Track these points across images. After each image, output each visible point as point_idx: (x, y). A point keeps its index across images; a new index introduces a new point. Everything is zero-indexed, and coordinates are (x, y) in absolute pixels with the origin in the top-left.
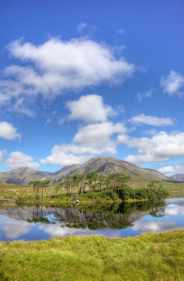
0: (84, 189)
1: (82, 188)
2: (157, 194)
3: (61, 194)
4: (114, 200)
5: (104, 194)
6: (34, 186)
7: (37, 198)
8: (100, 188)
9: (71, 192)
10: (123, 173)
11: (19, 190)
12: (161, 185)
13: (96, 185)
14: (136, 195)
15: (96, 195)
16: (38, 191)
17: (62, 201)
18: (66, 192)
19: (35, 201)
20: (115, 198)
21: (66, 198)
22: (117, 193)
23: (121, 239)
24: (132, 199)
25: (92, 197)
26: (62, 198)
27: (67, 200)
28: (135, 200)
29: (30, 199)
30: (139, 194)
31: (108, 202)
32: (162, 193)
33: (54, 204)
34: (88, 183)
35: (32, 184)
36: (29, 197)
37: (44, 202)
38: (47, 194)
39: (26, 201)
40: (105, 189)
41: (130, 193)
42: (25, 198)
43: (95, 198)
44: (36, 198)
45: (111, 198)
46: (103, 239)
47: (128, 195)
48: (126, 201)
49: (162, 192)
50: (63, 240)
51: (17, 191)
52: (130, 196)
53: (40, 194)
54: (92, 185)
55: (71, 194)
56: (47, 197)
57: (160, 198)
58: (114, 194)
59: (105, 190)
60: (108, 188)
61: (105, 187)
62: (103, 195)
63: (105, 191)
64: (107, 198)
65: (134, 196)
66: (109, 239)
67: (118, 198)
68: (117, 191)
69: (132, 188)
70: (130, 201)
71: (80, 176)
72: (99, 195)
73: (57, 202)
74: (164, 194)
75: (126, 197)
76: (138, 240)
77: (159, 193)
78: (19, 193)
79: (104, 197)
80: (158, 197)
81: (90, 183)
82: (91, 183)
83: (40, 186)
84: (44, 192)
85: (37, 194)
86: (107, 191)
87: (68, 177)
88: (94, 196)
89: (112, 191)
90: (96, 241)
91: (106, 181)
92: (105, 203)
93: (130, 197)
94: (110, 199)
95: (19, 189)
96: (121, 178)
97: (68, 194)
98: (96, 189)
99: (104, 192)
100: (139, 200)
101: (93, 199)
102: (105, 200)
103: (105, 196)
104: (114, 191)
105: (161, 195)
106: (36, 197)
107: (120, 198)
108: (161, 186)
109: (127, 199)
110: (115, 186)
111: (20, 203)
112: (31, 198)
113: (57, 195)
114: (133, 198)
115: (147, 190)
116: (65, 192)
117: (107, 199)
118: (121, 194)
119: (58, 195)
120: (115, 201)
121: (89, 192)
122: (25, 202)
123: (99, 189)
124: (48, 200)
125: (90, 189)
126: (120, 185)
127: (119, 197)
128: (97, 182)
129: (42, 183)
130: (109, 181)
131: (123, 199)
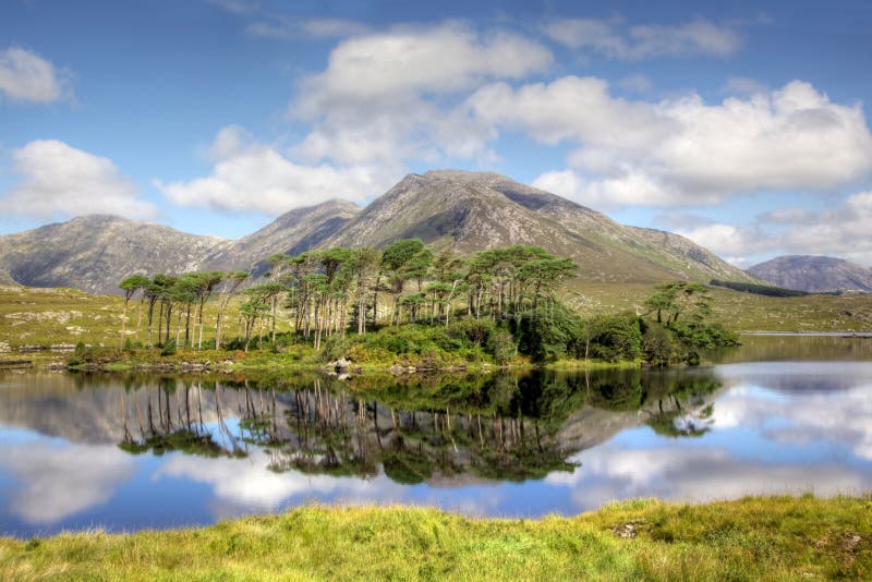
0: (372, 311)
1: (362, 311)
2: (686, 343)
3: (271, 334)
4: (500, 362)
5: (455, 334)
6: (147, 300)
7: (166, 349)
8: (441, 308)
9: (313, 325)
10: (544, 248)
11: (80, 314)
12: (706, 302)
13: (423, 295)
14: (593, 341)
15: (422, 337)
16: (168, 322)
17: (274, 363)
18: (292, 324)
19: (154, 362)
20: (503, 351)
21: (293, 350)
22: (513, 331)
23: (518, 521)
24: (577, 358)
25: (403, 348)
26: (275, 351)
27: (296, 358)
28: (588, 365)
29: (133, 353)
30: (605, 340)
31: (472, 367)
32: (707, 338)
33: (240, 375)
34: (389, 286)
35: (142, 291)
36: (128, 344)
37: (197, 366)
38: (210, 335)
39: (114, 361)
40: (460, 314)
41: (568, 332)
42: (107, 350)
43: (418, 352)
44: (161, 351)
45: (486, 351)
46: (446, 523)
47: (557, 341)
48: (549, 366)
49: (708, 331)
50: (277, 525)
51: (72, 321)
52: (570, 344)
53: (178, 333)
54: (404, 296)
55: (312, 332)
56: (210, 345)
57: (698, 357)
58: (501, 335)
59: (459, 320)
60: (473, 310)
61: (463, 305)
62: (453, 341)
63: (461, 324)
64: (469, 352)
65: (584, 345)
66: (467, 524)
67: (516, 352)
68: (512, 322)
69: (580, 314)
70: (567, 365)
71: (352, 257)
72: (434, 340)
73: (255, 367)
74: (718, 344)
75: (548, 348)
76: (588, 528)
77: (695, 335)
78: (79, 328)
79: (457, 347)
80: (686, 355)
81: (395, 288)
82: (400, 289)
83: (176, 299)
84: (194, 324)
85: (164, 331)
86: (469, 322)
87: (302, 261)
88: (412, 345)
89: (488, 322)
90: (414, 529)
91: (467, 278)
92: (461, 375)
93: (568, 348)
94: (482, 355)
95: (79, 309)
96: (532, 269)
97: (299, 332)
98: (424, 312)
99: (457, 325)
100: (605, 365)
101: (409, 354)
102: (462, 362)
103: (459, 342)
104: (499, 324)
105: (702, 345)
106: (159, 346)
107: (524, 352)
108: (706, 306)
109: (554, 359)
110: (507, 301)
111: (88, 373)
112: (138, 351)
113: (251, 338)
114: (580, 355)
115: (640, 321)
116: (285, 325)
117: (470, 358)
118: (529, 336)
119: (257, 339)
120: (503, 367)
121: (392, 328)
122: (109, 367)
123: (436, 313)
124: (211, 358)
125: (397, 314)
126: (525, 300)
127: (519, 350)
128: (426, 284)
129: (187, 287)
130: (478, 280)
131: (538, 358)
